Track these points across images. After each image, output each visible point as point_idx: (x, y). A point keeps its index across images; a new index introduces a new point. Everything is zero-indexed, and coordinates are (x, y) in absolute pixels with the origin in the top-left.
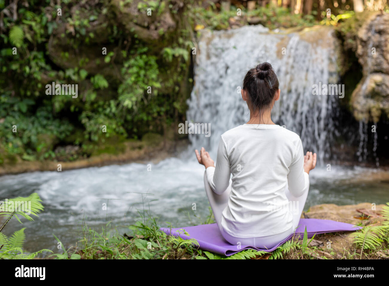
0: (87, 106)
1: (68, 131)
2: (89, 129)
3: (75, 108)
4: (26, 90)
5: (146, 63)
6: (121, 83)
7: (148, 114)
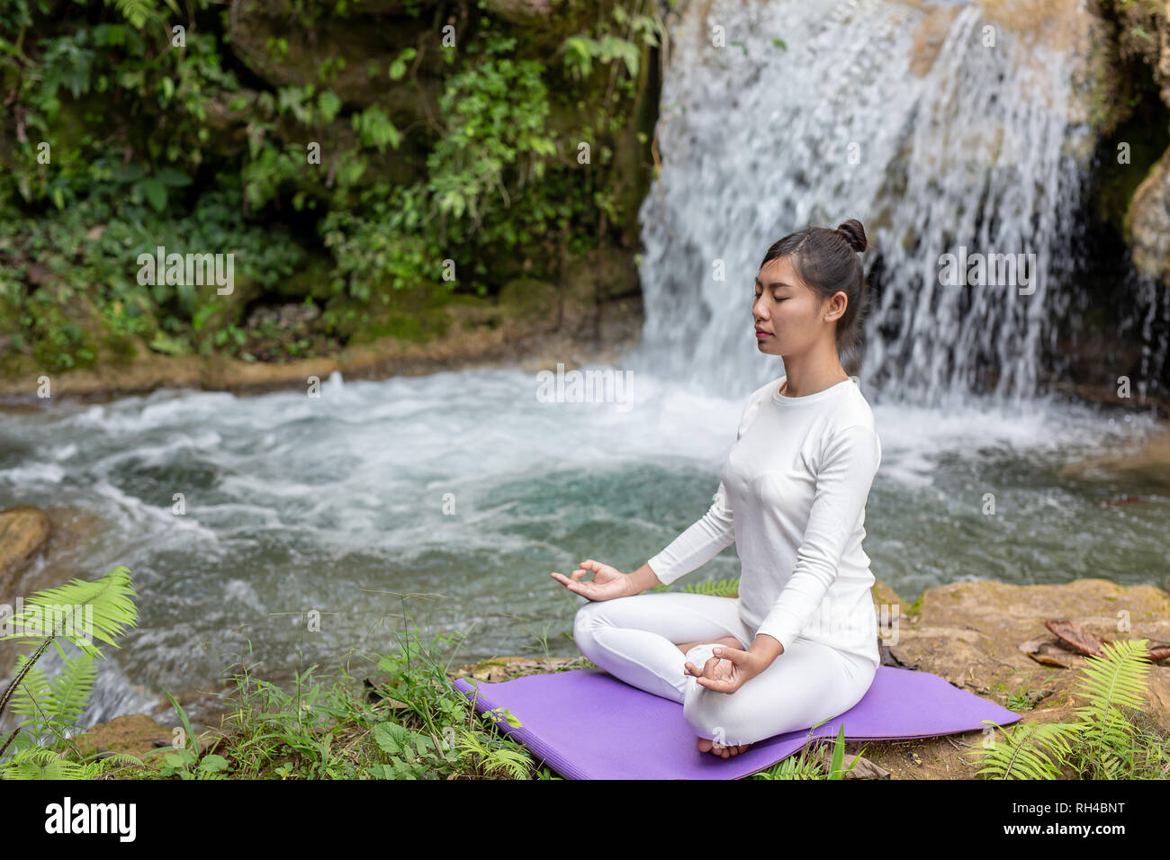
0: (341, 197)
1: (288, 263)
2: (345, 264)
3: (307, 200)
4: (165, 143)
5: (512, 84)
6: (437, 137)
7: (520, 225)
